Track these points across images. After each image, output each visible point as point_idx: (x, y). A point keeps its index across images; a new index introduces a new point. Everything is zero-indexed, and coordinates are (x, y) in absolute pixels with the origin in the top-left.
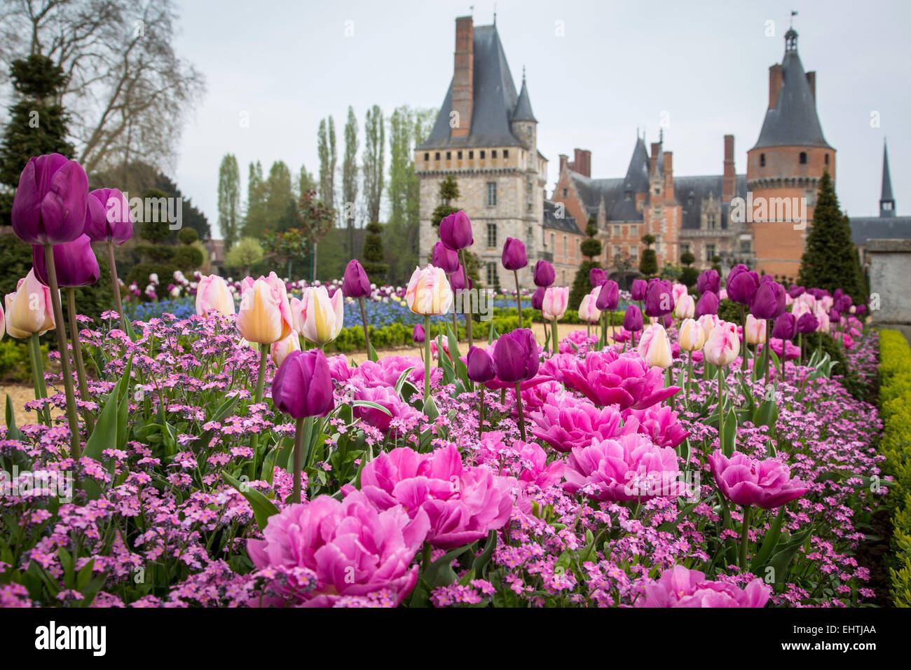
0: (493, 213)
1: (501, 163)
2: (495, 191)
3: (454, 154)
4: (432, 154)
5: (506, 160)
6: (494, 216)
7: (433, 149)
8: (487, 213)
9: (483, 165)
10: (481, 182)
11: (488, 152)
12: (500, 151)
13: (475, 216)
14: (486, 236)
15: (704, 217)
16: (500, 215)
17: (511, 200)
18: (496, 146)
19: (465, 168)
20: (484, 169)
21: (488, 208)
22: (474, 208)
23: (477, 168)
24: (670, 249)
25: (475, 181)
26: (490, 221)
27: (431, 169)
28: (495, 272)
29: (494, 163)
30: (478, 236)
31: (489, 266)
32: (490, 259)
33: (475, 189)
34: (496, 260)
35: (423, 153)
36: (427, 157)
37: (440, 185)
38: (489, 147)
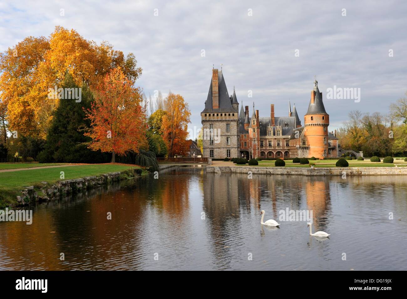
0: (229, 134)
1: (232, 118)
2: (229, 127)
3: (216, 114)
4: (208, 115)
5: (233, 117)
6: (229, 135)
7: (208, 113)
8: (227, 134)
9: (226, 118)
10: (225, 124)
11: (227, 114)
12: (231, 114)
13: (223, 135)
14: (226, 141)
15: (268, 132)
16: (231, 135)
17: (235, 130)
18: (230, 112)
19: (220, 119)
20: (226, 120)
22: (223, 132)
23: (224, 119)
25: (223, 123)
26: (228, 137)
27: (207, 119)
28: (229, 153)
29: (230, 118)
30: (224, 141)
31: (227, 151)
32: (228, 149)
33: (223, 126)
34: (230, 149)
35: (204, 114)
36: (206, 115)
37: (210, 125)
38: (228, 113)
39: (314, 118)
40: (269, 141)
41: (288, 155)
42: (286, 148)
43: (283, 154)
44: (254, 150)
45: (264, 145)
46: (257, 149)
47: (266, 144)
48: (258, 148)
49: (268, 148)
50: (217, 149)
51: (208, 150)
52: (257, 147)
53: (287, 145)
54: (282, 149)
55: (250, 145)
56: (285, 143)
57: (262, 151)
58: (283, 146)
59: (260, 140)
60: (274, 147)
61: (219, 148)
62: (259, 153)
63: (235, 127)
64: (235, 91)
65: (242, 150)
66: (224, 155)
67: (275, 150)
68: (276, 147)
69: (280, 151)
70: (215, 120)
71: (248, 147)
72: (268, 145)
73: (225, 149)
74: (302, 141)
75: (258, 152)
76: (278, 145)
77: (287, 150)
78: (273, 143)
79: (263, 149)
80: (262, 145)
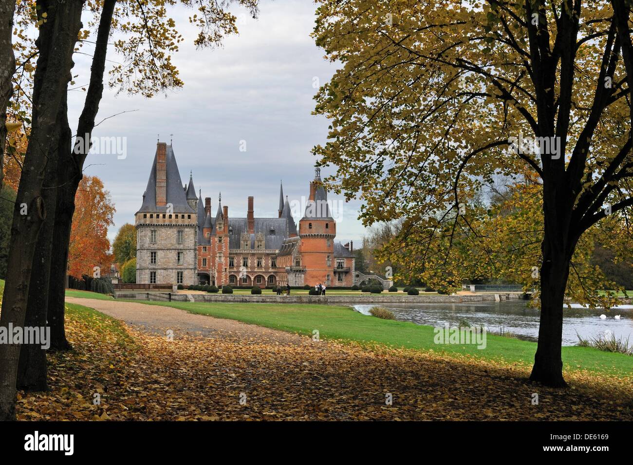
0: (181, 247)
1: (187, 221)
2: (182, 235)
3: (161, 215)
5: (189, 220)
7: (149, 212)
8: (178, 246)
9: (177, 222)
10: (175, 230)
11: (180, 215)
12: (186, 215)
13: (172, 248)
14: (177, 258)
15: (242, 242)
16: (185, 248)
17: (191, 240)
18: (184, 213)
19: (167, 223)
20: (177, 224)
21: (179, 244)
22: (171, 244)
23: (174, 223)
24: (226, 260)
25: (172, 230)
26: (179, 251)
27: (148, 223)
28: (181, 276)
29: (183, 221)
30: (173, 258)
31: (178, 273)
32: (179, 270)
33: (172, 234)
34: (182, 270)
35: (143, 214)
36: (145, 216)
37: (152, 231)
38: (180, 213)
39: (313, 226)
40: (244, 258)
41: (273, 281)
42: (271, 270)
43: (266, 279)
44: (219, 272)
45: (235, 265)
46: (224, 270)
47: (239, 262)
48: (226, 269)
49: (242, 269)
50: (162, 271)
51: (148, 272)
52: (224, 267)
53: (274, 265)
54: (264, 270)
55: (211, 264)
56: (270, 262)
57: (233, 273)
58: (267, 267)
59: (228, 255)
60: (251, 268)
61: (165, 269)
62: (226, 278)
63: (192, 237)
64: (191, 179)
65: (201, 272)
66: (173, 279)
67: (253, 272)
68: (255, 268)
69: (261, 274)
70: (160, 223)
71: (210, 268)
72: (242, 264)
73: (174, 271)
74: (295, 261)
75: (226, 275)
76: (258, 265)
77: (272, 274)
78: (249, 261)
79: (234, 272)
80: (232, 265)
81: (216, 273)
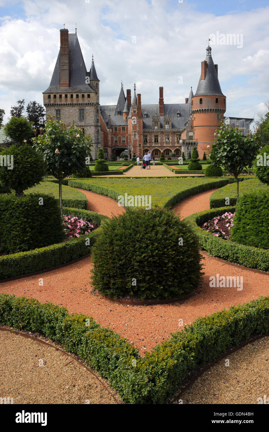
2: (83, 113)
3: (63, 96)
4: (52, 96)
5: (89, 99)
6: (84, 125)
7: (53, 93)
8: (80, 123)
9: (78, 101)
10: (77, 109)
11: (80, 95)
12: (86, 95)
15: (153, 123)
16: (86, 125)
17: (91, 118)
18: (84, 93)
19: (69, 102)
20: (78, 103)
21: (80, 121)
23: (75, 102)
24: (140, 137)
25: (74, 108)
27: (52, 102)
29: (83, 100)
33: (74, 112)
35: (48, 95)
37: (57, 110)
38: (80, 93)
39: (203, 101)
40: (155, 136)
41: (179, 154)
42: (176, 145)
43: (173, 152)
44: (135, 147)
45: (148, 141)
46: (138, 145)
47: (151, 139)
48: (140, 144)
49: (154, 144)
52: (138, 143)
53: (178, 141)
54: (171, 145)
55: (129, 141)
56: (176, 138)
57: (146, 148)
58: (173, 142)
59: (142, 133)
60: (161, 143)
62: (140, 152)
63: (92, 114)
64: (93, 62)
65: (119, 147)
67: (162, 147)
68: (164, 143)
69: (169, 148)
70: (63, 103)
71: (127, 144)
72: (153, 141)
75: (140, 150)
77: (177, 147)
78: (159, 138)
79: (147, 146)
80: (146, 141)
81: (132, 148)
